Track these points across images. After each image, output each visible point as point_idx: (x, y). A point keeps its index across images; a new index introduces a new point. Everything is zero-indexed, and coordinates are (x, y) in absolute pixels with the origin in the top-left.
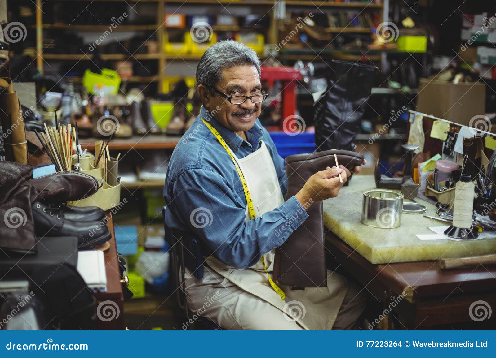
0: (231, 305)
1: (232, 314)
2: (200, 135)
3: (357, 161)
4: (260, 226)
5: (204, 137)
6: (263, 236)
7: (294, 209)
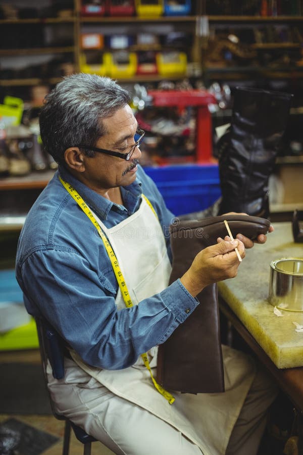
0: (100, 412)
1: (101, 422)
2: (54, 201)
3: (260, 228)
4: (135, 323)
5: (59, 203)
6: (139, 336)
7: (179, 298)
